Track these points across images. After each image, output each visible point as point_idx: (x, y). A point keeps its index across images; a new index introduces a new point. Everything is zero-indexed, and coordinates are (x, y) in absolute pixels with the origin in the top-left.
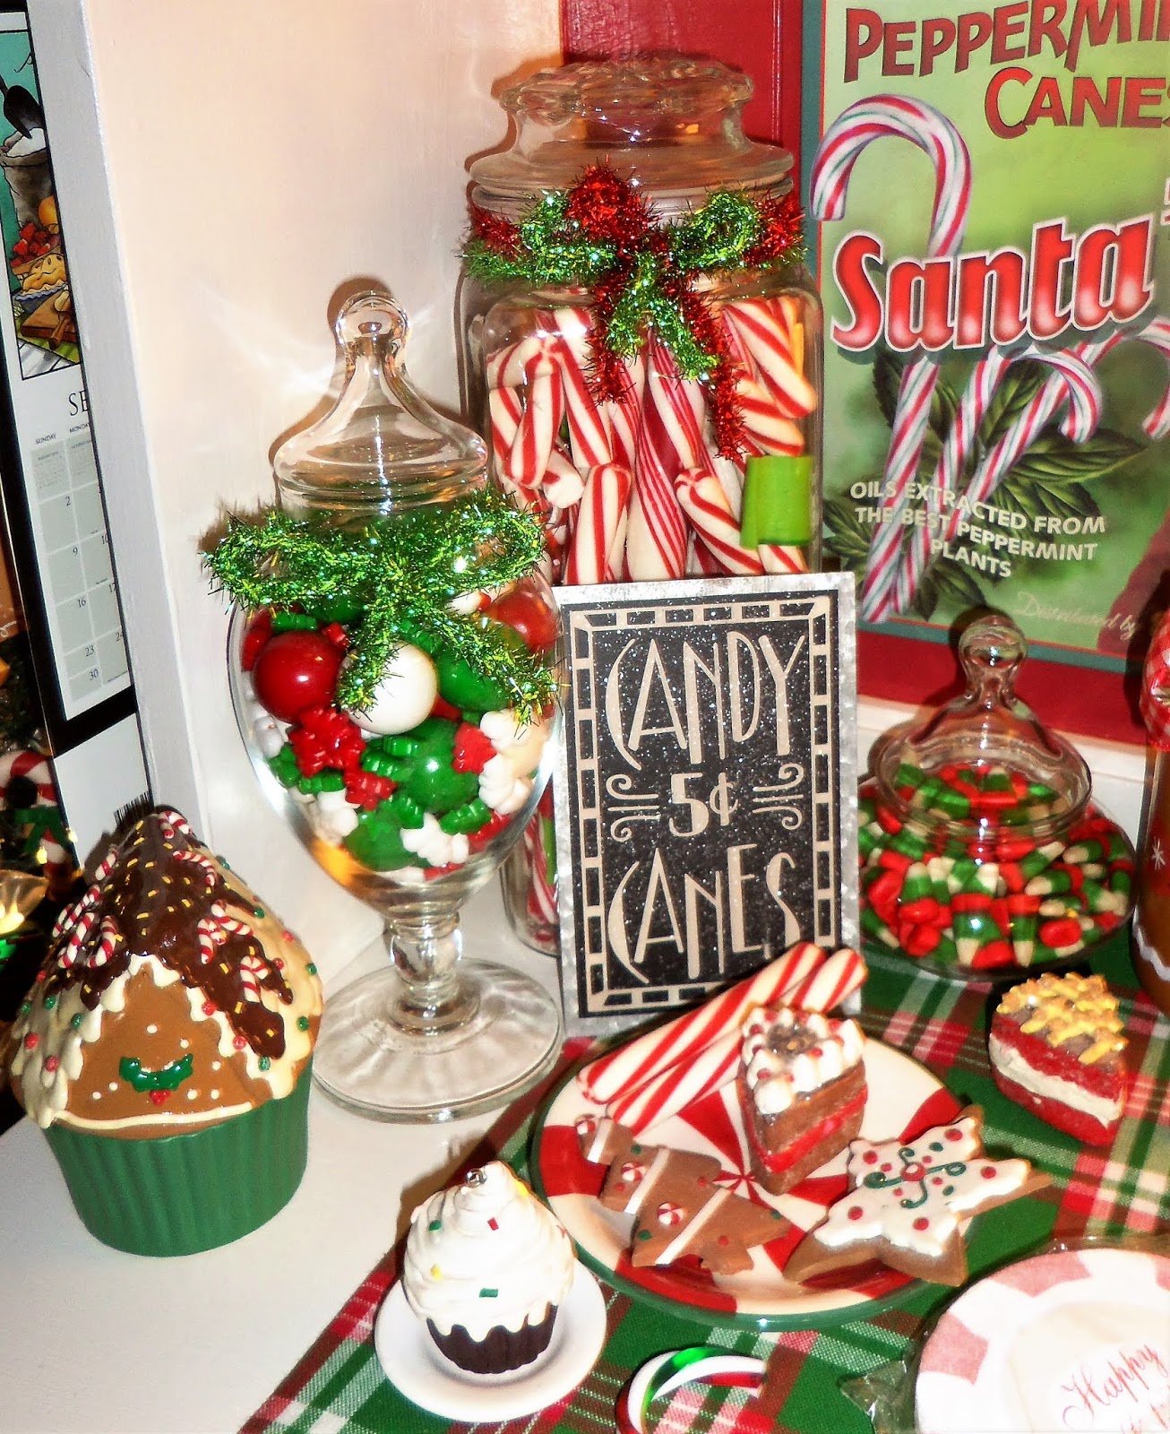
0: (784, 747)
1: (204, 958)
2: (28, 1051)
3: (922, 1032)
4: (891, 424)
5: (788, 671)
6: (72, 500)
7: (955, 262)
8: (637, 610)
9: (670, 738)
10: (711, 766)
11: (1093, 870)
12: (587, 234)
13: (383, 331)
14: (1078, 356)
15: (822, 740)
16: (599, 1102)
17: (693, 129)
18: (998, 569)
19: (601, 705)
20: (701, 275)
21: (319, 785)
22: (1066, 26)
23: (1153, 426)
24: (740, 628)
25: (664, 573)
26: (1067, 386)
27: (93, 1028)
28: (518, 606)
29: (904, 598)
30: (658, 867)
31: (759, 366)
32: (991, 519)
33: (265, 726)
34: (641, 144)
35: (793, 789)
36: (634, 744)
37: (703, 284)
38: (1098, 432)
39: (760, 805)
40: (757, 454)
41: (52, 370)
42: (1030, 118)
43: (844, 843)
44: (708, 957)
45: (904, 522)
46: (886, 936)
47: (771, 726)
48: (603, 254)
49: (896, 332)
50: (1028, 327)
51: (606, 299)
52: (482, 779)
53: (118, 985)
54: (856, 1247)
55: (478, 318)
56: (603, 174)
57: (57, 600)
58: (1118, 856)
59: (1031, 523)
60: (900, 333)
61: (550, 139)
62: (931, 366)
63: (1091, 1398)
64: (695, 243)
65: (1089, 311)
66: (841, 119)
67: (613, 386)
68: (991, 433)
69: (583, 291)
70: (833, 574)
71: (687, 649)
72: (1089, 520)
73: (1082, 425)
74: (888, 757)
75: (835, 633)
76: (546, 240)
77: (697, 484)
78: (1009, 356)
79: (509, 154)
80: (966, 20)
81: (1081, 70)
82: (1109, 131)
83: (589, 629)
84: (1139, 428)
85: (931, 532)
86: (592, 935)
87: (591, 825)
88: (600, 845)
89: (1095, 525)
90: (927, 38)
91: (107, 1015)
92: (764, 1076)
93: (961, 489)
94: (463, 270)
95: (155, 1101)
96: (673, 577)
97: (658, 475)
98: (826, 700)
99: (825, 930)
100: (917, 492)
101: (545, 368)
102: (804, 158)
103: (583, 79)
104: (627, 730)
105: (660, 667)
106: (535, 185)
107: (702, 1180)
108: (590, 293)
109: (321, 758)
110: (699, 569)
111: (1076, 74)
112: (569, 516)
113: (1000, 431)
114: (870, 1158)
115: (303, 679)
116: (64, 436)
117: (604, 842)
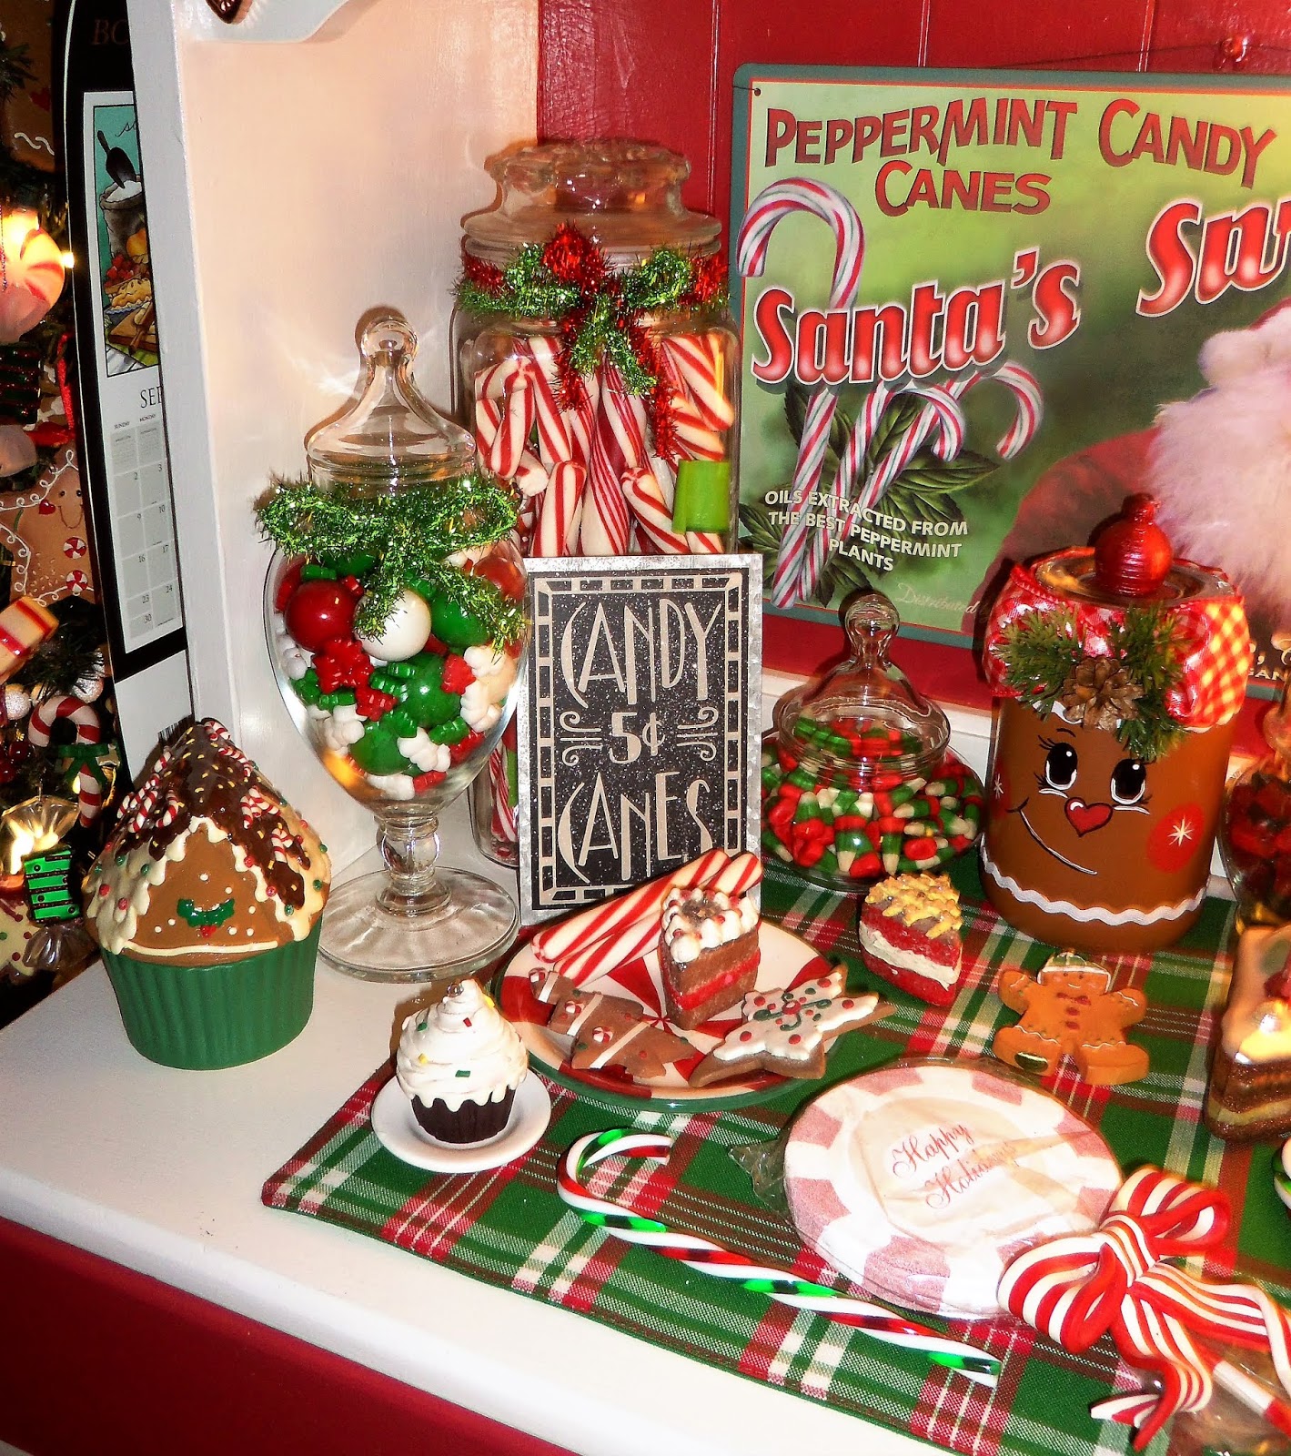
0: (703, 693)
1: (246, 824)
2: (102, 898)
3: (808, 926)
4: (798, 444)
5: (707, 631)
6: (139, 477)
7: (850, 312)
8: (588, 580)
9: (612, 683)
10: (644, 707)
11: (949, 802)
12: (557, 278)
13: (398, 347)
14: (946, 391)
15: (733, 688)
16: (548, 961)
17: (641, 199)
18: (882, 563)
19: (557, 654)
20: (646, 314)
21: (336, 700)
22: (938, 130)
23: (1004, 449)
24: (671, 596)
25: (610, 550)
26: (937, 415)
27: (159, 875)
28: (494, 568)
29: (807, 587)
30: (599, 788)
31: (690, 389)
32: (878, 523)
33: (292, 655)
34: (601, 210)
35: (710, 727)
36: (583, 687)
37: (647, 321)
38: (962, 453)
39: (683, 740)
40: (686, 457)
41: (129, 371)
42: (911, 200)
43: (749, 773)
44: (638, 863)
45: (808, 524)
46: (782, 851)
47: (692, 676)
48: (570, 294)
49: (804, 369)
50: (908, 366)
51: (571, 330)
52: (463, 701)
53: (180, 840)
54: (745, 1060)
55: (468, 342)
56: (571, 231)
57: (123, 556)
58: (971, 793)
59: (909, 526)
60: (806, 368)
61: (530, 203)
62: (831, 397)
63: (915, 1157)
64: (641, 288)
65: (955, 355)
66: (762, 195)
67: (575, 398)
68: (878, 451)
69: (553, 323)
70: (746, 556)
71: (628, 612)
72: (955, 525)
73: (949, 446)
74: (788, 712)
75: (746, 602)
76: (525, 282)
77: (639, 480)
78: (892, 391)
79: (496, 214)
80: (861, 122)
81: (950, 165)
82: (971, 213)
83: (550, 593)
84: (995, 449)
85: (829, 533)
86: (544, 842)
87: (546, 751)
88: (553, 769)
89: (959, 528)
90: (831, 134)
91: (170, 863)
92: (678, 934)
93: (854, 497)
94: (456, 305)
95: (204, 934)
96: (617, 554)
97: (608, 472)
98: (737, 656)
99: (732, 844)
100: (819, 499)
101: (521, 383)
102: (733, 226)
103: (556, 157)
104: (577, 675)
105: (605, 625)
106: (517, 239)
107: (628, 1015)
108: (558, 324)
109: (339, 678)
110: (638, 549)
111: (946, 168)
112: (536, 503)
113: (885, 450)
114: (759, 1001)
115: (324, 616)
116: (135, 424)
117: (556, 766)
